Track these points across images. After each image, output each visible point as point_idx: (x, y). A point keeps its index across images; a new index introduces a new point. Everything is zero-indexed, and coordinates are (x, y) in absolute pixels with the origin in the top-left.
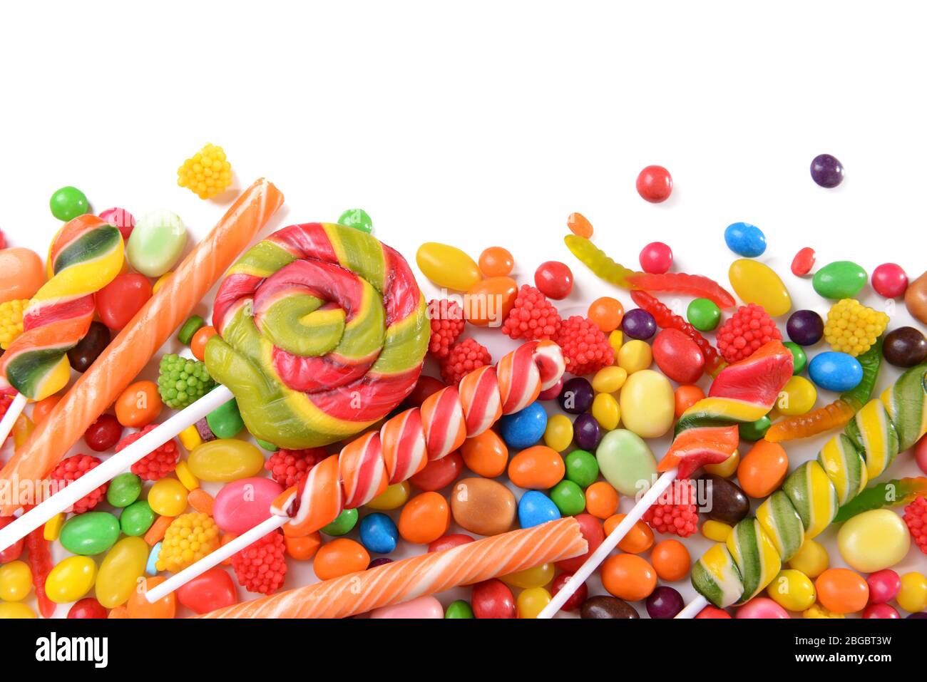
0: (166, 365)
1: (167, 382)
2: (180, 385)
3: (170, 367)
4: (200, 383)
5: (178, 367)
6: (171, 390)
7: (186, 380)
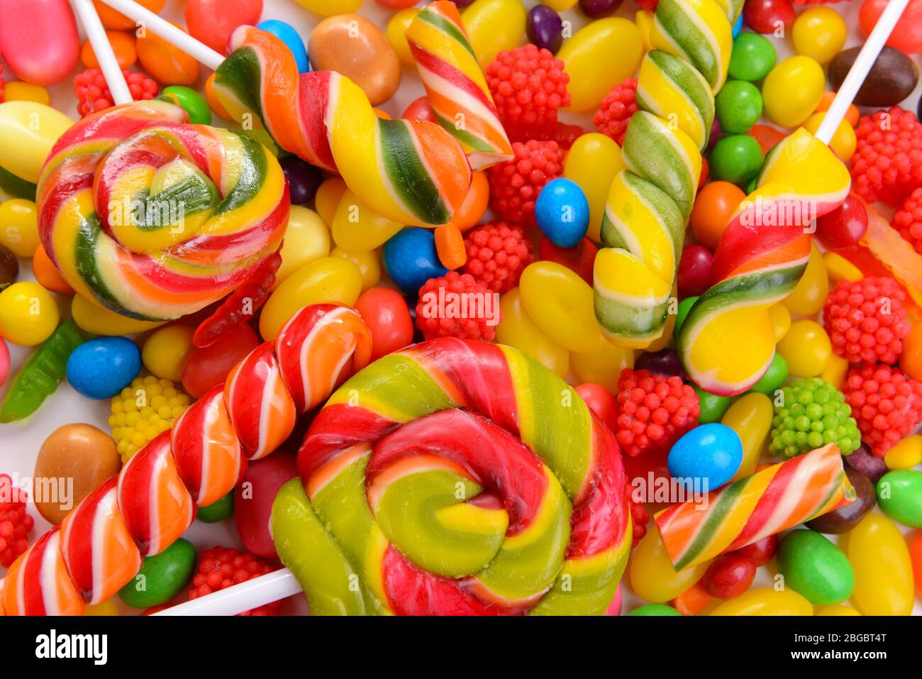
0: (850, 431)
1: (837, 409)
2: (816, 410)
3: (843, 430)
4: (791, 426)
5: (831, 433)
6: (825, 400)
7: (812, 421)
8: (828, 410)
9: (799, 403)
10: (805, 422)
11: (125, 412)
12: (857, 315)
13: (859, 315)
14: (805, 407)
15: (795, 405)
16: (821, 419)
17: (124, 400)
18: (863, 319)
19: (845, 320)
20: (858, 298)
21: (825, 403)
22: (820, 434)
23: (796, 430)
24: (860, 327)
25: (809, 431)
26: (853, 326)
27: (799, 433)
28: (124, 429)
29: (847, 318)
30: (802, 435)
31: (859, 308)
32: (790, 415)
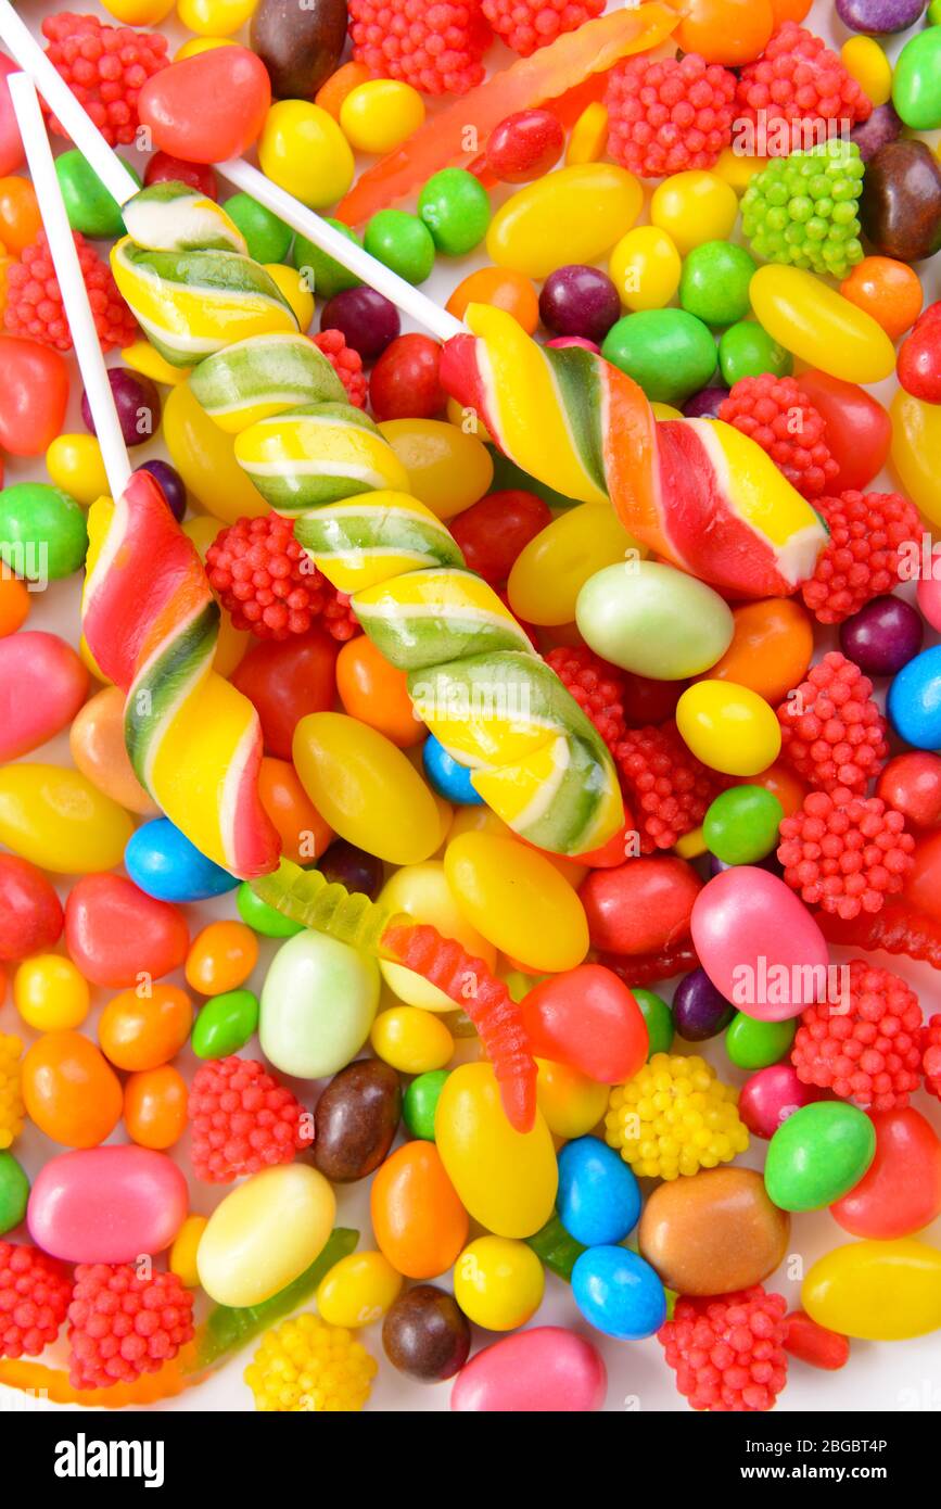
8: (799, 187)
9: (784, 230)
10: (816, 225)
11: (658, 1158)
12: (667, 134)
13: (668, 132)
14: (791, 220)
15: (786, 235)
16: (814, 201)
17: (641, 1159)
18: (674, 125)
19: (672, 151)
20: (641, 130)
21: (788, 191)
22: (837, 206)
23: (825, 239)
24: (685, 130)
25: (830, 220)
26: (683, 140)
27: (830, 235)
28: (685, 1159)
29: (668, 149)
30: (835, 232)
31: (655, 129)
32: (800, 245)
